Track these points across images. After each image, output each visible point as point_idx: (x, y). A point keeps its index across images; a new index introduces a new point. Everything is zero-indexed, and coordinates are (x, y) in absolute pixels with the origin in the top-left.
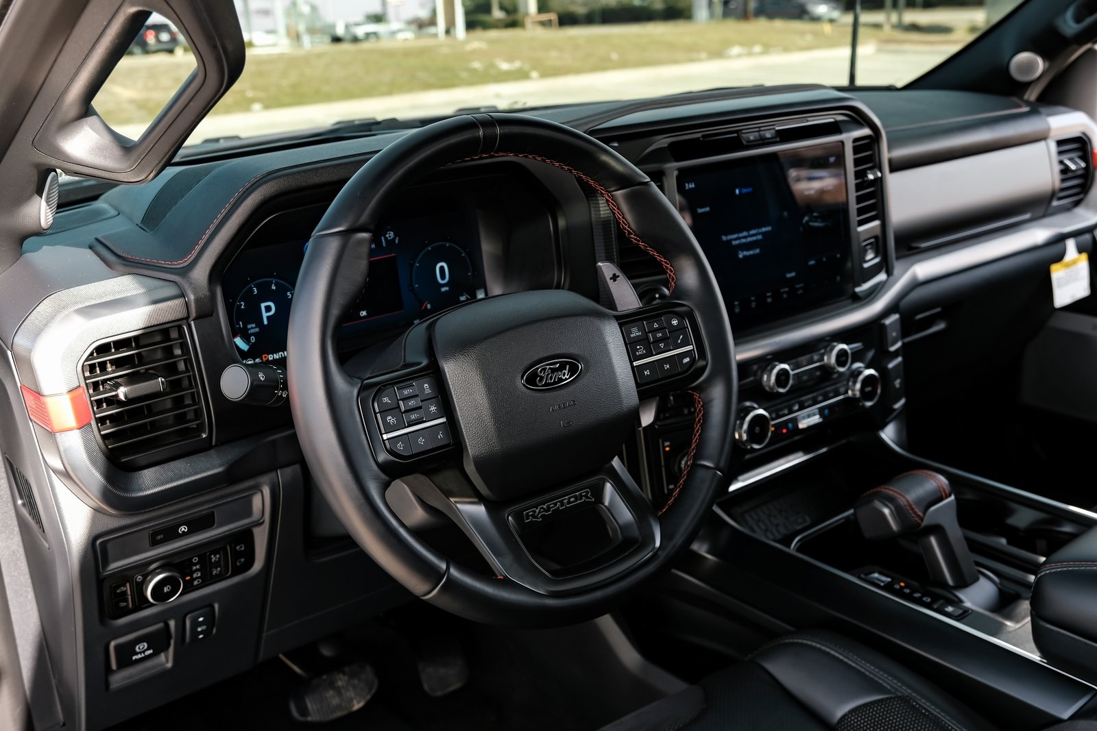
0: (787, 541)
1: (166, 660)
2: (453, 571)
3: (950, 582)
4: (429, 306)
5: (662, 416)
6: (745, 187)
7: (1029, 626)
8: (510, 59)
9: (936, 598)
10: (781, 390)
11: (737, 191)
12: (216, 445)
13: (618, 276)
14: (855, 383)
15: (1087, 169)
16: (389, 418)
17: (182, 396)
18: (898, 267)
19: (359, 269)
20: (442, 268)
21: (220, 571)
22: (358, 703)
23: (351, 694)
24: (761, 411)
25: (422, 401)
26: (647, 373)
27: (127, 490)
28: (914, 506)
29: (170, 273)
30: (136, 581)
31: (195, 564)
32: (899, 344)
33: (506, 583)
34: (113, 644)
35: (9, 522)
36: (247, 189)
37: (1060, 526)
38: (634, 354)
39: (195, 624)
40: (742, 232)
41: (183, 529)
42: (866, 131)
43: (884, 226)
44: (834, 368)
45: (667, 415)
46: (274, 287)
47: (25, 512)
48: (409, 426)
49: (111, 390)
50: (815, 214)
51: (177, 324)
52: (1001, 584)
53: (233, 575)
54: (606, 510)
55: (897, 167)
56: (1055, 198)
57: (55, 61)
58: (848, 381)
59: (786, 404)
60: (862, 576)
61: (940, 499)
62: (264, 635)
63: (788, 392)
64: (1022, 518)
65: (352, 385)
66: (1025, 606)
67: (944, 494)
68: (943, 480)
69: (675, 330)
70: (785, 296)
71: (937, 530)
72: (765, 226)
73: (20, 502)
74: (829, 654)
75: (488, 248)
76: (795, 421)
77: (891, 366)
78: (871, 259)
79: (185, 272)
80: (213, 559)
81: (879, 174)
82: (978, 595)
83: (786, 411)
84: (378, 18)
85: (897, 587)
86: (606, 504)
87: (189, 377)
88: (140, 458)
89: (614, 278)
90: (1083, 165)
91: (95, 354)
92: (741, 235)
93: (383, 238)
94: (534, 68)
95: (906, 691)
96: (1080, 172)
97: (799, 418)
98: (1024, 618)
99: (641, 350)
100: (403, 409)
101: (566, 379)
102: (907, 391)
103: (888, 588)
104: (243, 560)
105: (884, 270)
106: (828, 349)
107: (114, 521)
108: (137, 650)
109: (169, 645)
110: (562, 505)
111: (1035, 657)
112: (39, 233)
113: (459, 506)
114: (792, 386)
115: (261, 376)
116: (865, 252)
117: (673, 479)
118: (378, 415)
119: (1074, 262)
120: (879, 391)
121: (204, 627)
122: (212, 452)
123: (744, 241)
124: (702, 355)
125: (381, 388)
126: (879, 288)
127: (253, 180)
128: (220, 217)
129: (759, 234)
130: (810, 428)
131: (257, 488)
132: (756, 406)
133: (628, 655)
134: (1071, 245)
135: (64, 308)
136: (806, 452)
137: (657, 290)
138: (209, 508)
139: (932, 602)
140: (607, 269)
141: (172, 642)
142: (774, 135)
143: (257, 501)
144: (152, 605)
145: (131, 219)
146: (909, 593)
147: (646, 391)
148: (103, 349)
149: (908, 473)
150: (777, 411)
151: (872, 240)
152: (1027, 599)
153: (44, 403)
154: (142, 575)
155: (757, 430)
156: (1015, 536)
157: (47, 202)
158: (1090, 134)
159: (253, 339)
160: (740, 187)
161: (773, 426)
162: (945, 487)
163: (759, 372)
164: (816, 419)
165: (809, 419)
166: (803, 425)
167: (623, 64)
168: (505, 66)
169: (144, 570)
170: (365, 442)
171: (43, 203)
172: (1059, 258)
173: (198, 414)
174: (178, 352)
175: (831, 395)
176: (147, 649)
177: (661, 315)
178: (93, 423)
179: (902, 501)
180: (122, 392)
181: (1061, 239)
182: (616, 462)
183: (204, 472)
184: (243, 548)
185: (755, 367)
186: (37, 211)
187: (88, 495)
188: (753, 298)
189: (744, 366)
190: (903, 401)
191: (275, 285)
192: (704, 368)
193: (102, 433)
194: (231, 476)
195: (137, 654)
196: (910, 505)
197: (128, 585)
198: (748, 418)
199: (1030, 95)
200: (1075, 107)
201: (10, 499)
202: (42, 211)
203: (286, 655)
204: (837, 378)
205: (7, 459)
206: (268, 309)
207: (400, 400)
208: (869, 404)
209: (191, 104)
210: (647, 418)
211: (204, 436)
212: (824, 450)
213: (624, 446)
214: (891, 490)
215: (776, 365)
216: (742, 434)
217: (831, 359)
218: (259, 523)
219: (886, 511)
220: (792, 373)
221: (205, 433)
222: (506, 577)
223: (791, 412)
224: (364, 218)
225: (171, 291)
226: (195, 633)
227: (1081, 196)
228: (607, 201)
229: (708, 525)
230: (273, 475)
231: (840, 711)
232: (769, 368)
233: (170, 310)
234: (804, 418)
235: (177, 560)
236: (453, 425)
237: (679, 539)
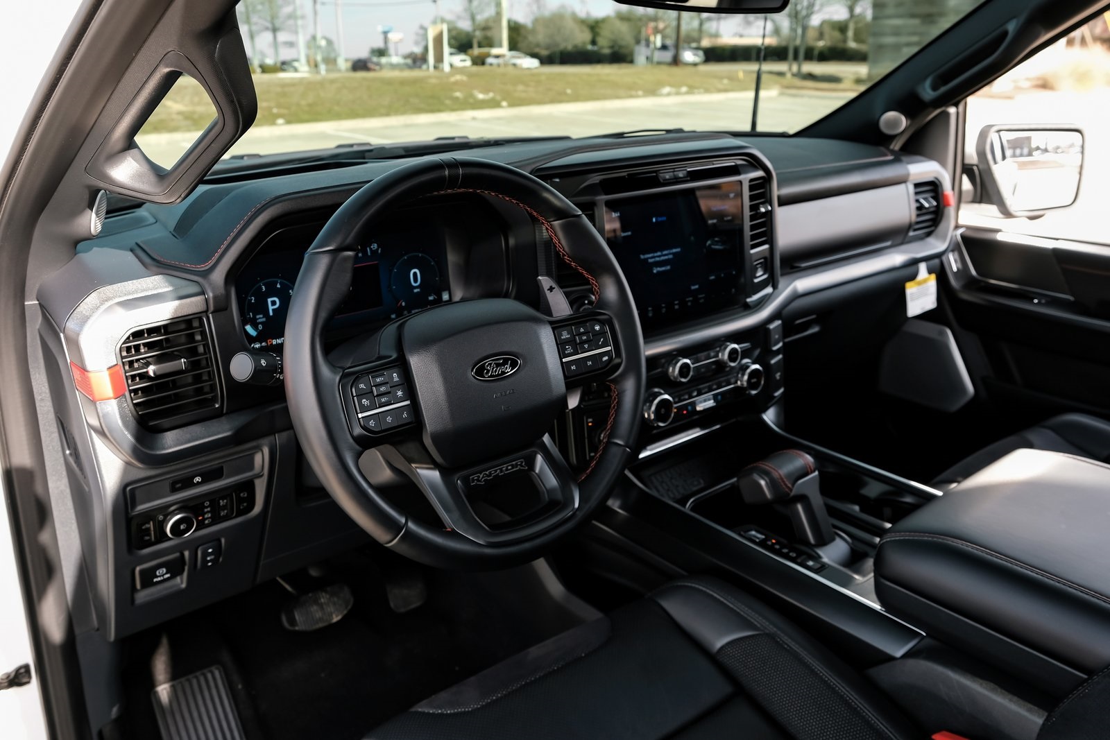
0: (683, 502)
1: (181, 582)
2: (411, 525)
3: (812, 540)
4: (403, 304)
5: (587, 398)
6: (661, 216)
7: (872, 580)
8: (486, 91)
9: (800, 553)
10: (683, 380)
11: (654, 220)
12: (227, 413)
13: (554, 288)
14: (743, 375)
15: (937, 207)
16: (364, 400)
17: (201, 374)
18: (782, 282)
19: (344, 280)
20: (415, 274)
21: (227, 513)
22: (337, 616)
23: (331, 609)
24: (666, 396)
25: (391, 387)
26: (573, 368)
27: (152, 448)
28: (785, 480)
29: (195, 275)
30: (158, 520)
31: (207, 507)
32: (780, 345)
33: (453, 535)
34: (138, 569)
35: (59, 468)
36: (259, 209)
37: (902, 496)
38: (564, 353)
39: (205, 554)
40: (656, 252)
41: (198, 479)
42: (760, 173)
43: (772, 249)
44: (727, 363)
45: (591, 397)
46: (278, 286)
47: (71, 460)
48: (380, 407)
49: (143, 368)
50: (716, 239)
51: (198, 316)
52: (853, 543)
53: (237, 516)
54: (537, 477)
55: (784, 202)
56: (911, 230)
57: (104, 107)
58: (738, 373)
59: (687, 391)
60: (742, 533)
61: (806, 474)
62: (261, 563)
63: (689, 381)
64: (873, 490)
65: (335, 373)
66: (870, 563)
67: (809, 470)
68: (809, 458)
69: (596, 334)
70: (689, 304)
71: (803, 498)
72: (675, 248)
73: (68, 452)
74: (712, 596)
75: (452, 258)
76: (694, 404)
77: (773, 362)
78: (760, 276)
79: (206, 274)
80: (222, 503)
81: (770, 208)
82: (834, 552)
83: (687, 397)
84: (381, 53)
85: (769, 543)
86: (537, 471)
87: (207, 358)
88: (165, 422)
89: (551, 289)
90: (935, 203)
91: (131, 338)
92: (656, 255)
93: (368, 249)
94: (504, 99)
95: (772, 629)
96: (932, 209)
97: (697, 402)
98: (869, 573)
99: (569, 349)
100: (375, 394)
101: (508, 372)
102: (785, 382)
103: (762, 544)
104: (245, 504)
105: (771, 285)
106: (723, 347)
107: (141, 472)
108: (158, 574)
109: (183, 570)
110: (501, 472)
111: (877, 606)
112: (89, 238)
113: (418, 470)
114: (692, 376)
115: (263, 362)
116: (756, 270)
117: (594, 448)
118: (355, 398)
119: (925, 281)
120: (762, 382)
121: (212, 557)
122: (223, 418)
123: (658, 259)
124: (618, 354)
125: (357, 376)
126: (766, 299)
127: (263, 203)
128: (236, 231)
129: (670, 254)
130: (705, 410)
131: (259, 448)
132: (662, 392)
133: (554, 586)
134: (923, 267)
135: (106, 301)
136: (703, 428)
137: (587, 297)
138: (219, 463)
139: (797, 557)
140: (545, 281)
141: (186, 568)
142: (686, 175)
143: (258, 458)
144: (170, 539)
145: (166, 227)
146: (779, 549)
147: (572, 382)
148: (137, 335)
149: (781, 452)
150: (679, 397)
151: (762, 260)
152: (872, 557)
153: (88, 378)
154: (163, 515)
155: (663, 411)
156: (867, 505)
157: (97, 214)
158: (941, 179)
159: (260, 327)
160: (657, 216)
161: (676, 408)
162: (811, 465)
163: (666, 365)
164: (711, 403)
165: (705, 403)
166: (699, 408)
167: (576, 98)
168: (481, 96)
169: (166, 511)
170: (344, 420)
171: (94, 215)
172: (913, 277)
173: (213, 388)
174: (198, 338)
175: (723, 384)
176: (166, 573)
177: (586, 321)
178: (127, 394)
179: (775, 475)
180: (151, 370)
181: (914, 262)
182: (546, 438)
183: (216, 435)
184: (246, 495)
185: (663, 361)
186: (88, 221)
187: (120, 451)
188: (663, 305)
189: (653, 361)
190: (782, 390)
191: (280, 284)
192: (619, 365)
193: (134, 402)
194: (239, 438)
195: (157, 577)
196: (782, 479)
197: (151, 523)
198: (656, 402)
199: (895, 145)
200: (930, 157)
201: (60, 449)
202: (93, 222)
203: (281, 577)
204: (730, 370)
205: (59, 418)
206: (273, 303)
207: (374, 386)
208: (754, 392)
209: (212, 145)
210: (573, 402)
211: (217, 406)
212: (718, 427)
213: (555, 421)
214: (767, 465)
215: (680, 360)
216: (650, 414)
217: (725, 356)
218: (259, 476)
219: (763, 483)
220: (692, 366)
221: (218, 403)
222: (453, 530)
223: (691, 397)
224: (349, 240)
225: (194, 289)
226: (204, 561)
227: (932, 228)
228: (547, 229)
229: (620, 486)
230: (271, 438)
231: (719, 643)
232: (674, 362)
233: (193, 305)
234: (701, 402)
235: (192, 504)
236: (415, 407)
237: (593, 502)
